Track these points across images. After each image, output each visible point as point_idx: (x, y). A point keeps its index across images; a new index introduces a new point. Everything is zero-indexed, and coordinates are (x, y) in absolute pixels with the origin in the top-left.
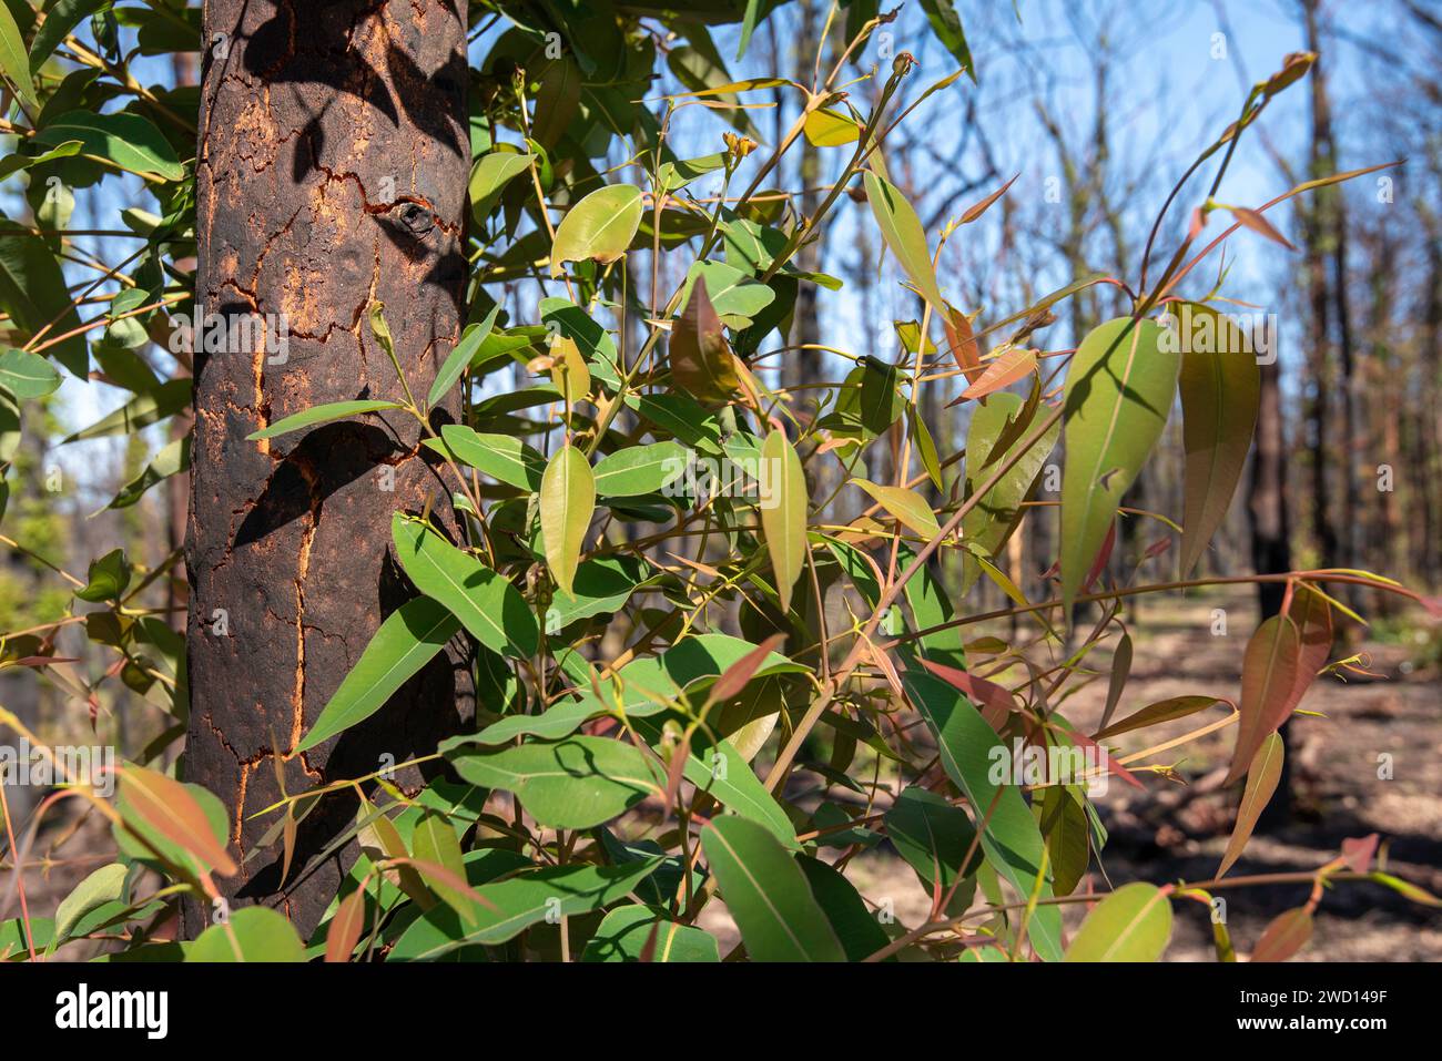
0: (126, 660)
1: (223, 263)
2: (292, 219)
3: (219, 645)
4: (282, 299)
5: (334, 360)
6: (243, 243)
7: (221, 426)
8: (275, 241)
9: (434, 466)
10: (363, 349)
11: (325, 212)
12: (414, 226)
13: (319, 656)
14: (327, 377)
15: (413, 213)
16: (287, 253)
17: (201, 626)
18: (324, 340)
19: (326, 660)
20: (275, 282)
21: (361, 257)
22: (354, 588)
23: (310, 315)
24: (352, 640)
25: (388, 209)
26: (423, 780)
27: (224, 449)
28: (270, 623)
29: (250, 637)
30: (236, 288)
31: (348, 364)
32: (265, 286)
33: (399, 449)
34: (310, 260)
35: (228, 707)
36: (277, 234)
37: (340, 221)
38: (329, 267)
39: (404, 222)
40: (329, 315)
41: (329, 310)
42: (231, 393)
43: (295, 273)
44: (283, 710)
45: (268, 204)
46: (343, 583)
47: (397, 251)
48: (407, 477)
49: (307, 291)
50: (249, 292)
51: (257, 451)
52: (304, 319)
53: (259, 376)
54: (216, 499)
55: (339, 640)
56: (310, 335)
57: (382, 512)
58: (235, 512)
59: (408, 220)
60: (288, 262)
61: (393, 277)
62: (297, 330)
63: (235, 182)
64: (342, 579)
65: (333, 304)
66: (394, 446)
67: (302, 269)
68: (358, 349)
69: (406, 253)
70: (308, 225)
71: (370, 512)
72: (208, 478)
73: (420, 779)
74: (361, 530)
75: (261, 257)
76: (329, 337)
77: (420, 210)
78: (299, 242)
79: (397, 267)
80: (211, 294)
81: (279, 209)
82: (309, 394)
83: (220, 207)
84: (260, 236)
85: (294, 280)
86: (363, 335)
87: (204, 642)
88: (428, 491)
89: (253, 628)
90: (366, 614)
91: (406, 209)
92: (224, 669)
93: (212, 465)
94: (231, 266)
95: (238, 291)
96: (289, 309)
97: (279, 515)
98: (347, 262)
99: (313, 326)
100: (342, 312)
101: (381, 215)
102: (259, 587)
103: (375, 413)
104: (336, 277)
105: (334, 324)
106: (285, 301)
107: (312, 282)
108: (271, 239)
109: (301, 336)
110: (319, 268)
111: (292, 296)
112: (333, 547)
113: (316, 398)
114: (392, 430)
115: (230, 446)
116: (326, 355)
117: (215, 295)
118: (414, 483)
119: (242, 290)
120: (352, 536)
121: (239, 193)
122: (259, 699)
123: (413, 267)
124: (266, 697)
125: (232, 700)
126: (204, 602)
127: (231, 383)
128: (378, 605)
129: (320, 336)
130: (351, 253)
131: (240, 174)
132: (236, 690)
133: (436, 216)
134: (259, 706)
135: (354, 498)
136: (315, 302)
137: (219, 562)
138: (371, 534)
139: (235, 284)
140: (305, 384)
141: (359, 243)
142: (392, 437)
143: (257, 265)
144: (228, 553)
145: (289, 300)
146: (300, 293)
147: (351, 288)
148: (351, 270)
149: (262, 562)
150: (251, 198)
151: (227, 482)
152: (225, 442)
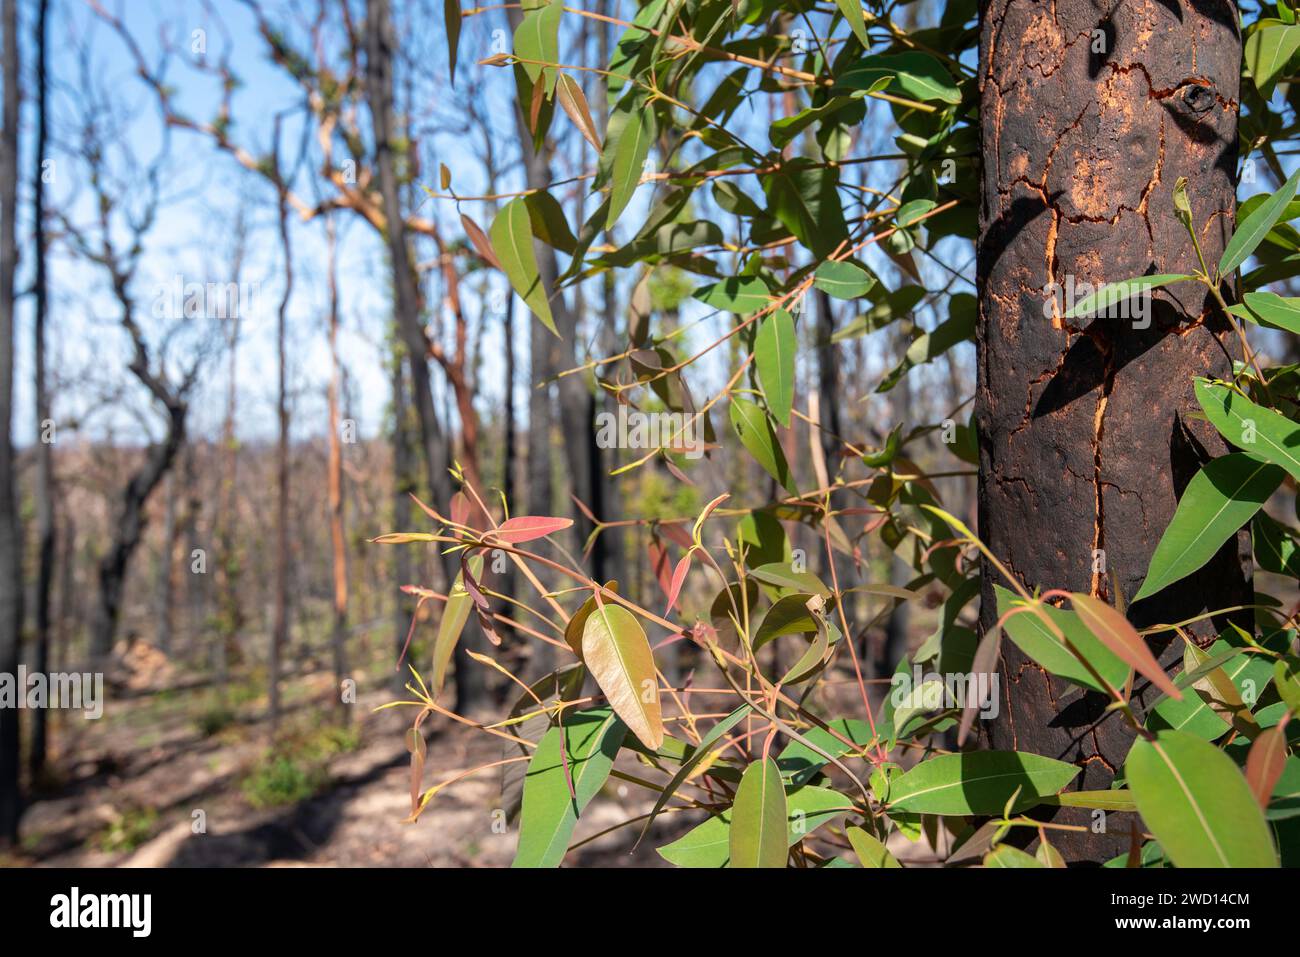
0: (886, 518)
1: (1014, 164)
2: (1081, 115)
3: (1018, 499)
4: (1072, 188)
5: (1124, 240)
6: (1034, 142)
7: (1016, 307)
8: (1065, 137)
9: (1217, 335)
10: (1149, 228)
11: (1113, 103)
12: (1197, 105)
13: (1117, 510)
14: (1117, 255)
15: (1196, 93)
16: (1076, 146)
17: (999, 483)
18: (1112, 222)
19: (1124, 514)
20: (1065, 173)
21: (1148, 142)
22: (1147, 448)
23: (1099, 200)
24: (1147, 497)
25: (1170, 93)
26: (1214, 630)
27: (1020, 327)
28: (1069, 480)
29: (1049, 492)
30: (1027, 184)
31: (1136, 241)
32: (1056, 179)
33: (1185, 320)
34: (1099, 150)
35: (1030, 554)
36: (1067, 130)
37: (1127, 110)
38: (1117, 154)
39: (1187, 103)
40: (1119, 198)
41: (1117, 193)
42: (1024, 277)
43: (1084, 163)
44: (1083, 558)
45: (1057, 104)
46: (1138, 444)
47: (1180, 132)
48: (1194, 345)
49: (1096, 179)
50: (1039, 186)
51: (1052, 327)
52: (1093, 204)
53: (1051, 260)
54: (1012, 372)
55: (1134, 497)
56: (1101, 218)
57: (1171, 379)
58: (1032, 382)
59: (1191, 101)
60: (1077, 154)
61: (1177, 157)
62: (1089, 215)
63: (1023, 89)
64: (1136, 440)
65: (1122, 188)
66: (1181, 317)
67: (1091, 159)
68: (1145, 227)
69: (1188, 133)
70: (1096, 118)
71: (1160, 378)
72: (1003, 354)
73: (1212, 629)
74: (1152, 396)
75: (1051, 153)
76: (1117, 219)
77: (1202, 90)
78: (1088, 135)
79: (1181, 147)
80: (1000, 192)
81: (1068, 107)
82: (1102, 272)
83: (1009, 113)
84: (1050, 133)
85: (1082, 170)
86: (1150, 214)
87: (1003, 497)
88: (1212, 359)
89: (1053, 484)
90: (1160, 472)
91: (1190, 91)
92: (1024, 521)
93: (1007, 343)
94: (1022, 165)
95: (1029, 187)
96: (1079, 197)
97: (1075, 384)
98: (1134, 147)
99: (1103, 210)
100: (1129, 194)
101: (1165, 100)
102: (1057, 448)
103: (1162, 288)
104: (1124, 163)
105: (1122, 207)
106: (1076, 189)
107: (1100, 170)
108: (1060, 136)
109: (1091, 220)
110: (1107, 156)
111: (1081, 185)
112: (1127, 411)
113: (1107, 276)
114: (1178, 302)
115: (1025, 324)
116: (1116, 235)
117: (1006, 192)
118: (1199, 350)
119: (1033, 185)
120: (1144, 401)
121: (1028, 99)
122: (1060, 546)
123: (1195, 146)
124: (1067, 546)
125: (1034, 547)
126: (1003, 462)
127: (1025, 269)
128: (1169, 465)
129: (1110, 220)
130: (1138, 138)
131: (1029, 82)
132: (1037, 539)
133: (1217, 94)
134: (1060, 554)
135: (1146, 366)
136: (1102, 189)
137: (1018, 427)
138: (1162, 399)
139: (1028, 181)
140: (1097, 263)
141: (1146, 128)
142: (1178, 309)
143: (1047, 161)
144: (1025, 418)
145: (1079, 189)
146: (1089, 182)
147: (1137, 171)
148: (1138, 154)
149: (1059, 425)
150: (1041, 102)
151: (1023, 356)
152: (1021, 321)
